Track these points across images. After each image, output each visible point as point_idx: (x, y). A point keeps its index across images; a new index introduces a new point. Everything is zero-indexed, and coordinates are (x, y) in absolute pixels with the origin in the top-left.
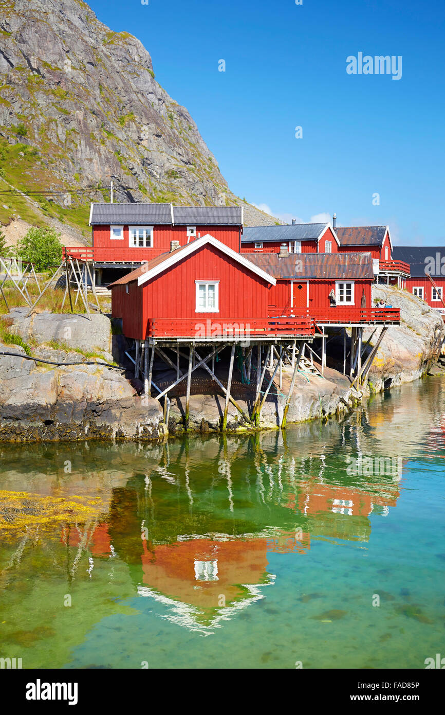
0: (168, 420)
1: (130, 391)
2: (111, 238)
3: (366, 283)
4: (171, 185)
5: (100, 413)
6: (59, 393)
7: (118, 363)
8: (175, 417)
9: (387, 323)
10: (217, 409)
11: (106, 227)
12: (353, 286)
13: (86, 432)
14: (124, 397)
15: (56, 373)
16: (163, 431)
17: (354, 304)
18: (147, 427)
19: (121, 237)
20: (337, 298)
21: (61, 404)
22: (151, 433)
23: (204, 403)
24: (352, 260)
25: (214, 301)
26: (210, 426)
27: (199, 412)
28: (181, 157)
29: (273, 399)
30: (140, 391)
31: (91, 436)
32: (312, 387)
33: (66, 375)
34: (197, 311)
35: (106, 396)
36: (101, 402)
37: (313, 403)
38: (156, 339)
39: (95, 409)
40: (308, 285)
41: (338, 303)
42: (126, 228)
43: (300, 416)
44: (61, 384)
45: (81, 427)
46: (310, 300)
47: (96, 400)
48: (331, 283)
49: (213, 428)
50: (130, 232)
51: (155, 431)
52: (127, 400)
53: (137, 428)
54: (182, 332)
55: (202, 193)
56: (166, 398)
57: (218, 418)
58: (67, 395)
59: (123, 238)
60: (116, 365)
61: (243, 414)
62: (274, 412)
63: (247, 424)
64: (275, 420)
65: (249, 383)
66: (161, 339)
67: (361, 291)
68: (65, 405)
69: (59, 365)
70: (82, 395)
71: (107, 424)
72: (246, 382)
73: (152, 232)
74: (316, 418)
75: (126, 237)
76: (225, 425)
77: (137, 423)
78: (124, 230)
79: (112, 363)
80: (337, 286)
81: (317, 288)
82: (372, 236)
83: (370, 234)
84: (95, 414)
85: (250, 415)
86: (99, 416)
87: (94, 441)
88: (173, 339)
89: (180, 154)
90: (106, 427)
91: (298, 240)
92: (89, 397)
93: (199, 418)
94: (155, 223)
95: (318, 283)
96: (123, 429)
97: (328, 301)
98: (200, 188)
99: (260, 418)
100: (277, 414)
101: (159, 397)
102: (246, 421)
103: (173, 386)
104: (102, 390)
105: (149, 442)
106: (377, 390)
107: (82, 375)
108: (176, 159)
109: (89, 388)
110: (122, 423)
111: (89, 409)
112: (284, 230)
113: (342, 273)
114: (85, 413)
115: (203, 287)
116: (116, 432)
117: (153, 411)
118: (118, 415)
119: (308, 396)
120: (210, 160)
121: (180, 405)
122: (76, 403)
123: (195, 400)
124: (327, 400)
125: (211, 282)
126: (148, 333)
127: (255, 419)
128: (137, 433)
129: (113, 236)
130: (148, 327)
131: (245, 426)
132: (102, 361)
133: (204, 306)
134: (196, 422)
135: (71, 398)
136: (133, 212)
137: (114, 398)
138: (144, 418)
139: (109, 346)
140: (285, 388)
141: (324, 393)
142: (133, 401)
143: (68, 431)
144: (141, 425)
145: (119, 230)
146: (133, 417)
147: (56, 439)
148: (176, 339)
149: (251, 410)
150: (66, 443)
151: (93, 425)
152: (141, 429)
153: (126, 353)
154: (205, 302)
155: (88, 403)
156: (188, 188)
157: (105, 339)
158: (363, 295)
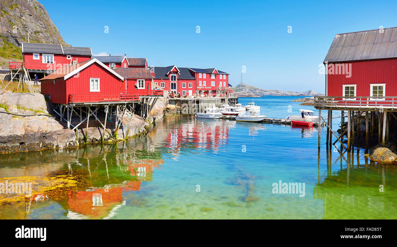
0: (78, 139)
1: (61, 127)
2: (33, 59)
3: (149, 80)
4: (37, 37)
5: (47, 138)
6: (26, 129)
7: (51, 115)
8: (81, 137)
9: (158, 96)
10: (99, 133)
11: (31, 54)
12: (144, 81)
13: (41, 146)
14: (58, 130)
15: (24, 120)
16: (77, 144)
17: (145, 88)
18: (70, 142)
19: (38, 58)
20: (138, 86)
21: (27, 135)
22: (73, 145)
23: (93, 131)
24: (143, 71)
25: (98, 87)
26: (97, 140)
27: (91, 135)
28: (42, 26)
29: (121, 127)
30: (65, 127)
31: (43, 149)
32: (135, 122)
33: (29, 121)
34: (90, 91)
35: (49, 130)
36: (48, 132)
37: (136, 129)
38: (75, 103)
39: (44, 136)
40: (126, 81)
41: (139, 88)
42: (41, 54)
43: (131, 134)
44: (26, 125)
45: (38, 144)
46: (127, 87)
47: (45, 132)
48: (136, 80)
49: (98, 141)
50: (43, 56)
51: (74, 144)
52: (60, 131)
53: (66, 143)
54: (86, 100)
55: (52, 42)
56: (77, 129)
57: (100, 137)
58: (30, 130)
59: (39, 59)
60: (50, 115)
61: (110, 134)
62: (122, 133)
63: (112, 139)
64: (123, 136)
65: (111, 121)
66: (77, 103)
67: (147, 83)
68: (29, 135)
69: (25, 116)
70: (37, 130)
71: (51, 142)
72: (110, 121)
73: (53, 57)
74: (136, 135)
75: (41, 58)
76: (103, 139)
77: (66, 141)
78: (40, 55)
79: (48, 115)
80: (138, 81)
81: (130, 82)
82: (141, 62)
83: (140, 61)
84: (45, 138)
85: (113, 135)
86: (47, 139)
87: (45, 150)
88: (82, 103)
89: (41, 24)
90: (50, 144)
91: (113, 63)
92: (41, 130)
93: (91, 137)
94: (55, 53)
95: (130, 80)
96: (59, 144)
97: (134, 87)
98: (50, 39)
99: (117, 136)
100: (123, 134)
101: (74, 129)
102: (111, 137)
103: (80, 124)
104: (47, 127)
105: (72, 149)
106: (151, 122)
107: (37, 120)
108: (39, 26)
109: (41, 126)
110: (58, 141)
111: (42, 136)
112: (106, 58)
113: (139, 76)
114: (40, 138)
115: (93, 81)
116: (56, 146)
117: (72, 135)
118: (56, 138)
119: (134, 126)
120: (55, 28)
121: (83, 132)
122: (35, 133)
123: (90, 130)
124: (140, 127)
125: (97, 79)
126: (69, 101)
127: (115, 136)
128: (66, 145)
129: (34, 58)
130: (69, 98)
131: (111, 140)
132: (44, 114)
133: (94, 89)
134: (90, 139)
135: (32, 131)
136: (43, 47)
137: (54, 131)
138: (68, 138)
139: (45, 107)
140: (125, 123)
141: (139, 124)
142: (63, 131)
143: (33, 147)
144: (68, 142)
145: (37, 55)
146: (63, 138)
147: (27, 151)
148: (84, 103)
149: (113, 133)
150: (32, 152)
151: (44, 143)
152: (68, 144)
153: (54, 110)
154: (94, 87)
155: (41, 133)
156: (45, 39)
157: (43, 104)
158: (148, 85)
